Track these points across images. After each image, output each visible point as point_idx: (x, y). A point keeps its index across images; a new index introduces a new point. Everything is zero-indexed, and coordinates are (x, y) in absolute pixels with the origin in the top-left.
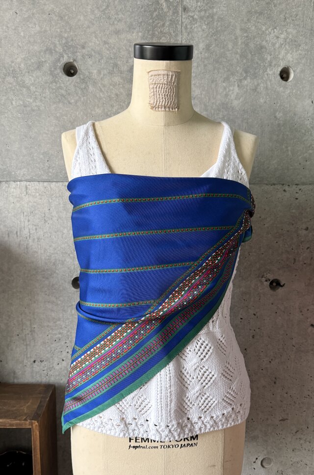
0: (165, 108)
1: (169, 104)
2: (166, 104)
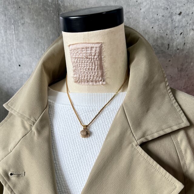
0: (88, 82)
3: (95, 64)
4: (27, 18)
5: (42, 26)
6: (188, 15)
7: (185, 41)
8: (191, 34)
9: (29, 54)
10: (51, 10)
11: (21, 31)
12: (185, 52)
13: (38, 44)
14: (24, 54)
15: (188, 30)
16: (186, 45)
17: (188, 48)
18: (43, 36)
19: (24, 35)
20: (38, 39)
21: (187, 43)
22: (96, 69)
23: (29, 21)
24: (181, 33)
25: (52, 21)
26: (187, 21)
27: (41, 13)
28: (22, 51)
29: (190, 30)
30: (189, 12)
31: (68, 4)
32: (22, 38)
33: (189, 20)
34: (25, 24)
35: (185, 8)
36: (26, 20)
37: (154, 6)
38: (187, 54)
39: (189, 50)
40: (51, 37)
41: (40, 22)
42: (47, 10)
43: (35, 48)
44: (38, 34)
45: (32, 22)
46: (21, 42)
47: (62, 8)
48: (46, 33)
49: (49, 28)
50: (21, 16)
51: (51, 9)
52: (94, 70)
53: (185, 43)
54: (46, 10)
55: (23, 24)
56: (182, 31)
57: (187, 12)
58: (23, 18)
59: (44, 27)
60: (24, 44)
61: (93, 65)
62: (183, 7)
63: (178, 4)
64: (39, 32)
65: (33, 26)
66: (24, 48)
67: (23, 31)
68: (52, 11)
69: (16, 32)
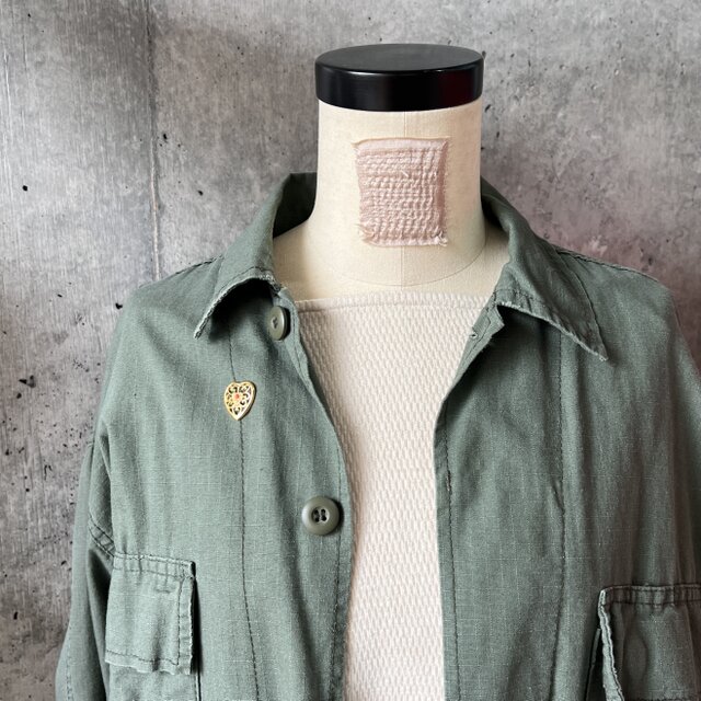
0: (404, 237)
1: (416, 227)
2: (408, 227)
3: (427, 193)
4: (51, 48)
5: (99, 73)
6: (502, 60)
7: (498, 126)
8: (512, 110)
9: (57, 154)
10: (126, 29)
11: (32, 85)
12: (499, 157)
13: (88, 125)
14: (40, 154)
15: (505, 99)
16: (503, 140)
17: (507, 145)
18: (102, 102)
19: (42, 97)
20: (86, 109)
21: (504, 132)
22: (428, 204)
23: (58, 58)
24: (488, 108)
25: (130, 59)
26: (500, 75)
27: (96, 34)
28: (34, 145)
29: (509, 98)
30: (504, 52)
31: (179, 15)
32: (37, 105)
33: (504, 72)
34: (46, 66)
35: (493, 42)
36: (49, 53)
37: (414, 34)
38: (505, 161)
39: (511, 149)
40: (128, 106)
41: (95, 61)
42: (115, 29)
43: (78, 136)
44: (88, 95)
45: (69, 59)
46: (30, 116)
47: (160, 23)
48: (111, 94)
49: (119, 79)
50: (34, 40)
51: (128, 26)
52: (425, 206)
53: (498, 134)
54: (111, 27)
55: (39, 64)
56: (489, 102)
57: (500, 52)
58: (38, 47)
59: (104, 75)
60: (42, 124)
61: (424, 195)
62: (487, 38)
63: (475, 32)
64: (91, 90)
65: (72, 71)
66: (39, 134)
67: (38, 85)
68: (129, 32)
69: (16, 87)
